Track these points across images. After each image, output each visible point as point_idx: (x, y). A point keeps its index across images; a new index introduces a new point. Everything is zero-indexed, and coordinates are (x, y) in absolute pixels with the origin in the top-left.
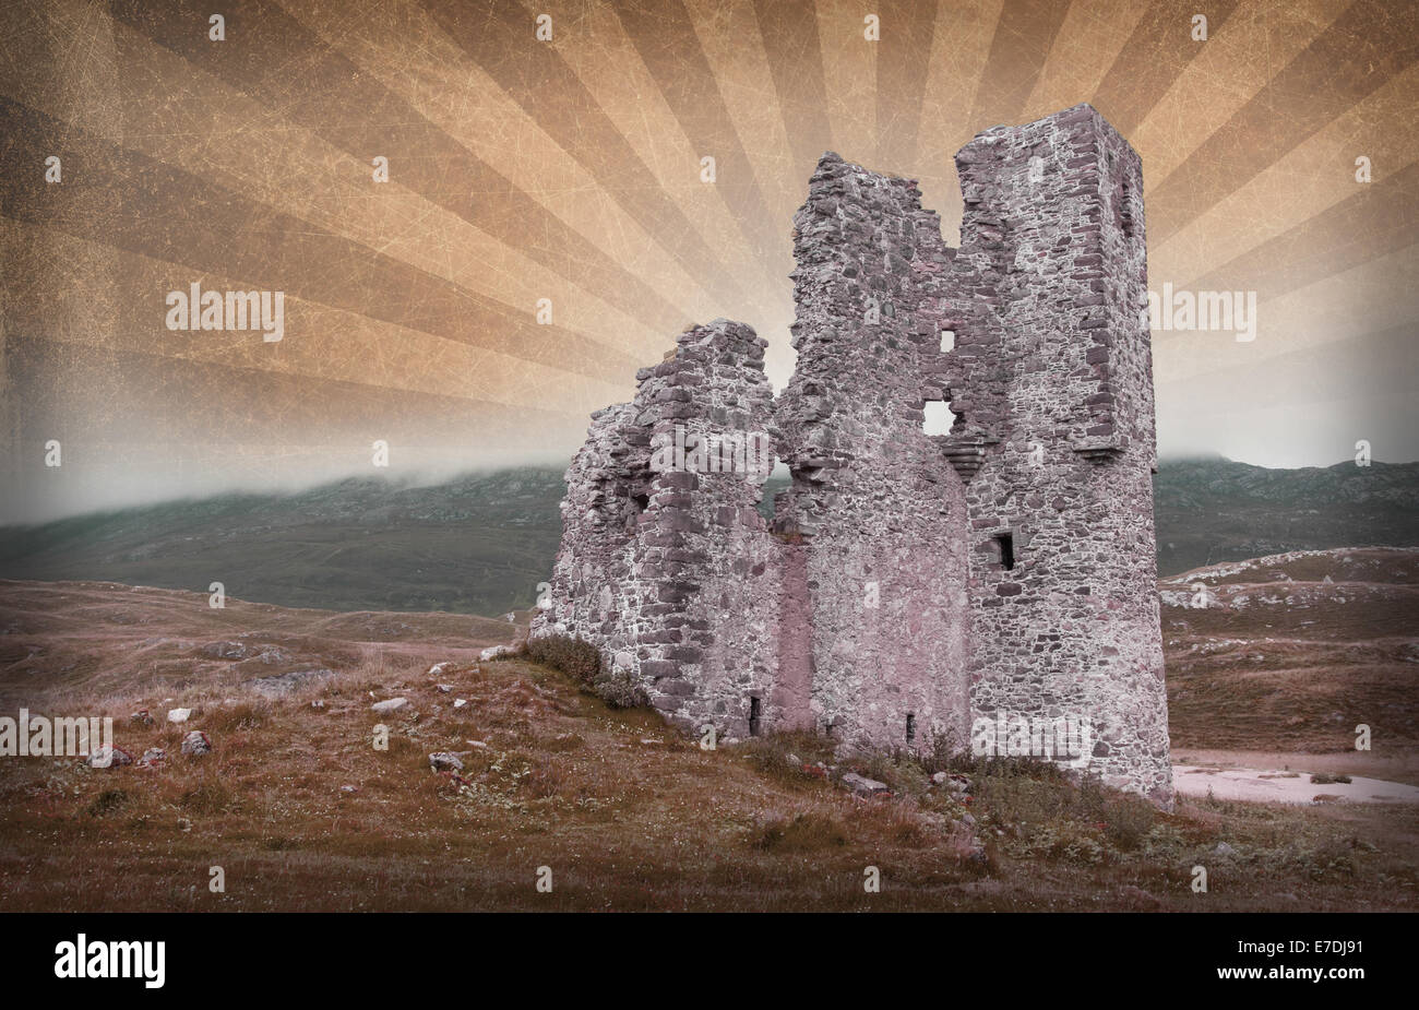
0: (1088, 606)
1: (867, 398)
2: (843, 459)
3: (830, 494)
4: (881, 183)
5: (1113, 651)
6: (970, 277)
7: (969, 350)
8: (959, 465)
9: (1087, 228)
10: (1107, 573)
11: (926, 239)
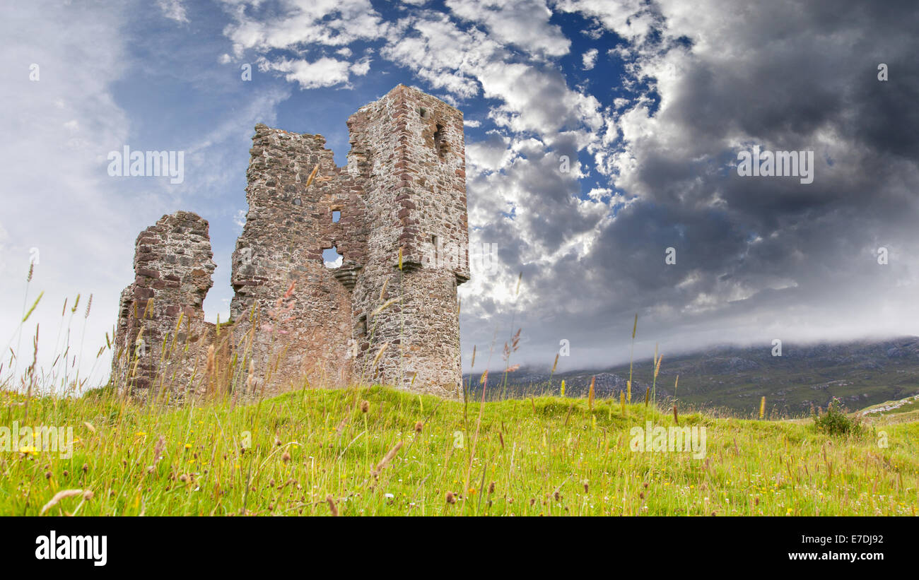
0: (400, 350)
1: (280, 248)
2: (259, 280)
3: (250, 299)
4: (295, 137)
5: (412, 374)
6: (349, 182)
7: (347, 220)
8: (344, 282)
9: (400, 148)
10: (411, 331)
11: (325, 164)
